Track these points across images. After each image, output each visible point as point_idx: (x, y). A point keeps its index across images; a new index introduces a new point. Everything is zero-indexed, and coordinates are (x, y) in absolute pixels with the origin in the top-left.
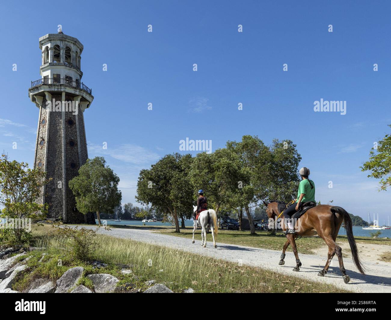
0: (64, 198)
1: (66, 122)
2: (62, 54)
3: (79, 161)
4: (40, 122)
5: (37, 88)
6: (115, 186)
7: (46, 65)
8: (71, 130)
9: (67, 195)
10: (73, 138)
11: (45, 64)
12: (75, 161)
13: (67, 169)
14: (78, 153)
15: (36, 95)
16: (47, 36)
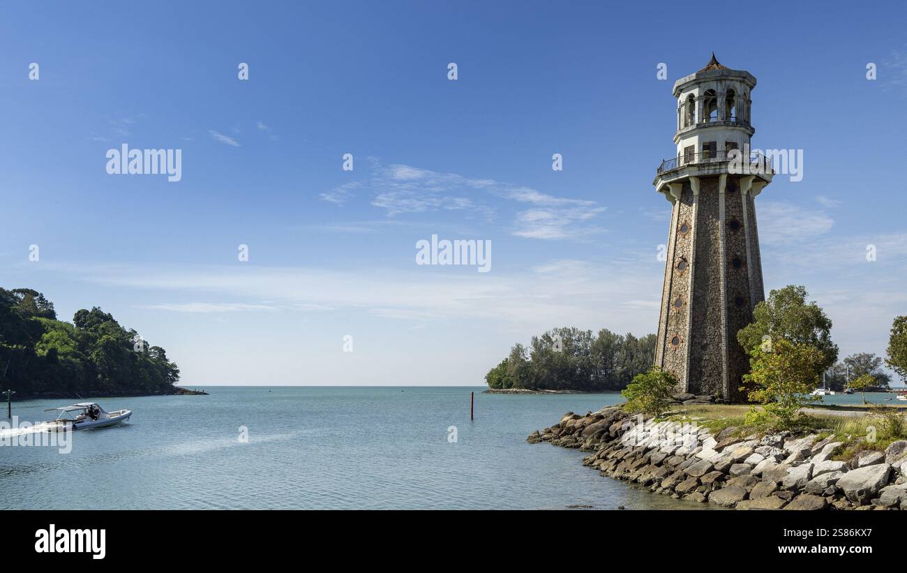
0: (724, 359)
1: (726, 225)
2: (721, 104)
3: (749, 293)
4: (677, 228)
6: (825, 337)
7: (690, 128)
8: (736, 239)
9: (730, 355)
10: (738, 253)
11: (686, 125)
12: (743, 293)
13: (728, 309)
14: (747, 279)
15: (670, 183)
16: (693, 76)
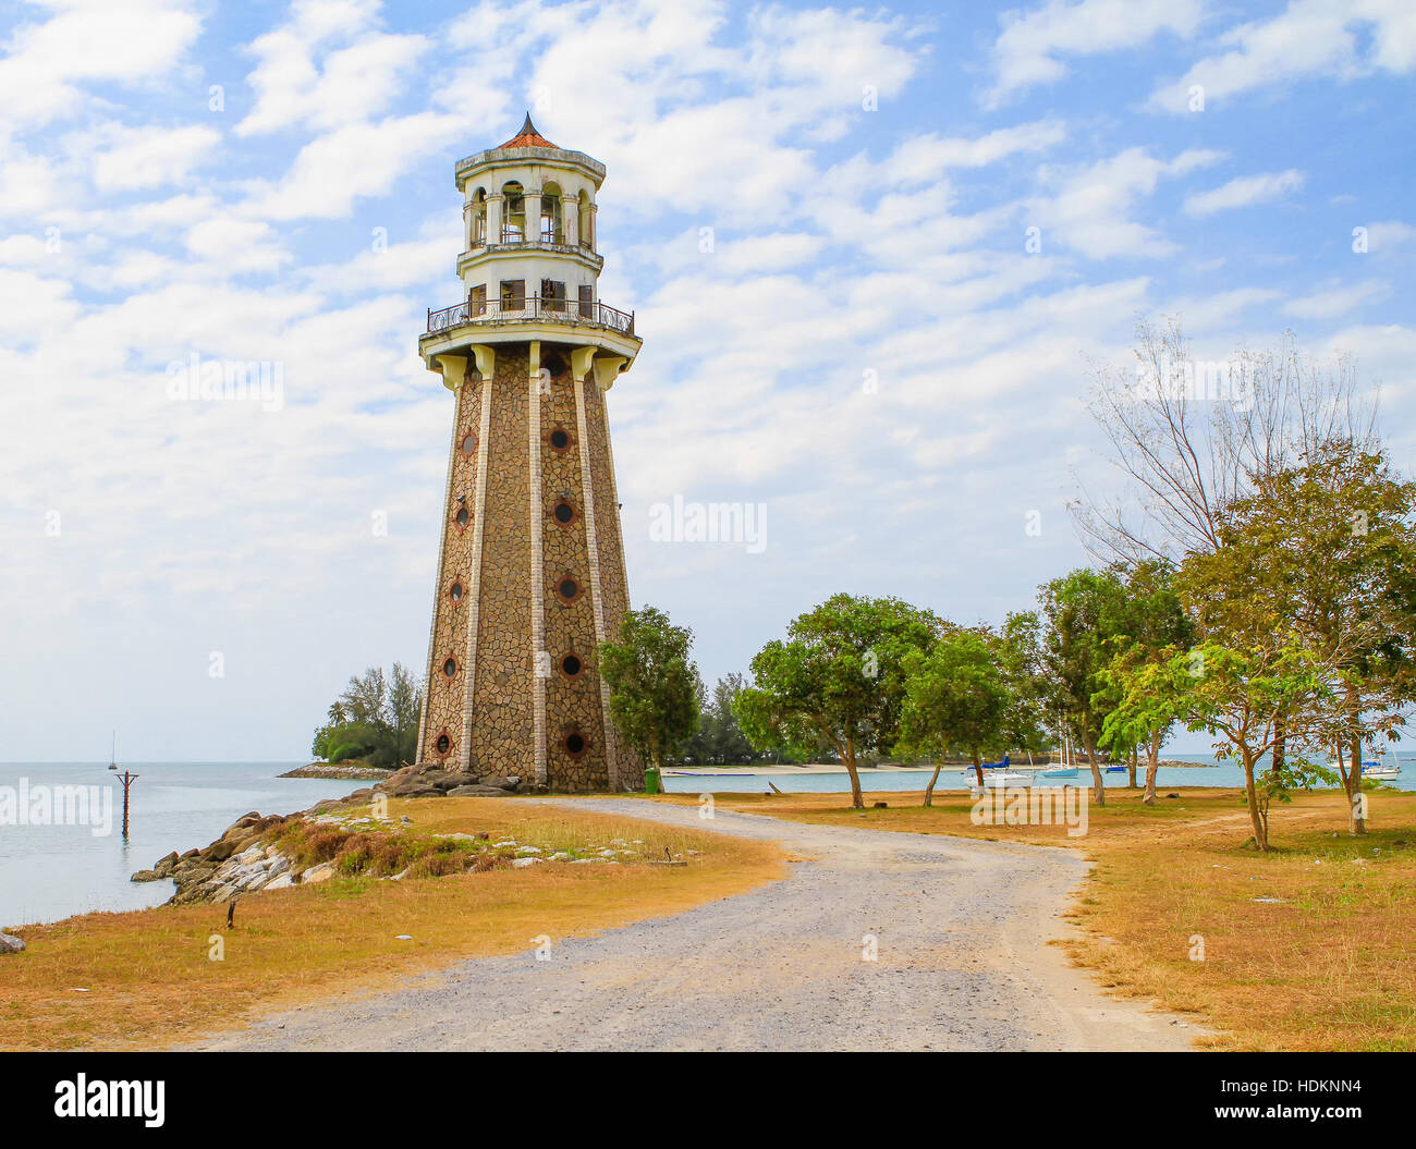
0: (537, 703)
1: (542, 439)
2: (532, 211)
4: (457, 443)
5: (446, 334)
7: (478, 252)
8: (562, 467)
10: (568, 495)
11: (473, 245)
12: (575, 571)
14: (585, 545)
15: (443, 354)
